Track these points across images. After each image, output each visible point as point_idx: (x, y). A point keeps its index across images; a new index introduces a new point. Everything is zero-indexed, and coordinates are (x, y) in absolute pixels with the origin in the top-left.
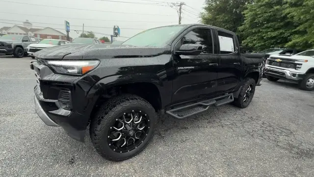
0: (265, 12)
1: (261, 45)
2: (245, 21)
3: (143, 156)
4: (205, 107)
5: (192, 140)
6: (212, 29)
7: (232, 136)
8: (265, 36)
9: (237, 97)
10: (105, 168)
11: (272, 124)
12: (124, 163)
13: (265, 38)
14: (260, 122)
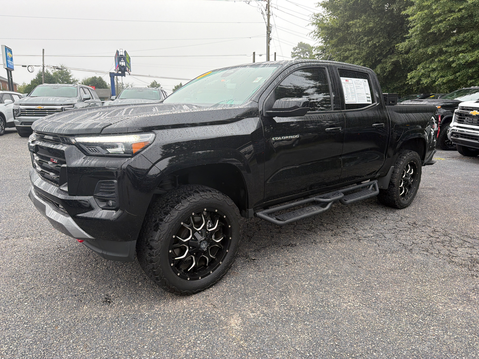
0: (451, 11)
1: (449, 81)
2: (410, 31)
3: (223, 286)
4: (325, 204)
5: (303, 262)
6: (328, 66)
7: (375, 253)
8: (453, 62)
9: (386, 187)
10: (164, 306)
11: (450, 232)
12: (193, 298)
13: (454, 65)
14: (428, 230)
